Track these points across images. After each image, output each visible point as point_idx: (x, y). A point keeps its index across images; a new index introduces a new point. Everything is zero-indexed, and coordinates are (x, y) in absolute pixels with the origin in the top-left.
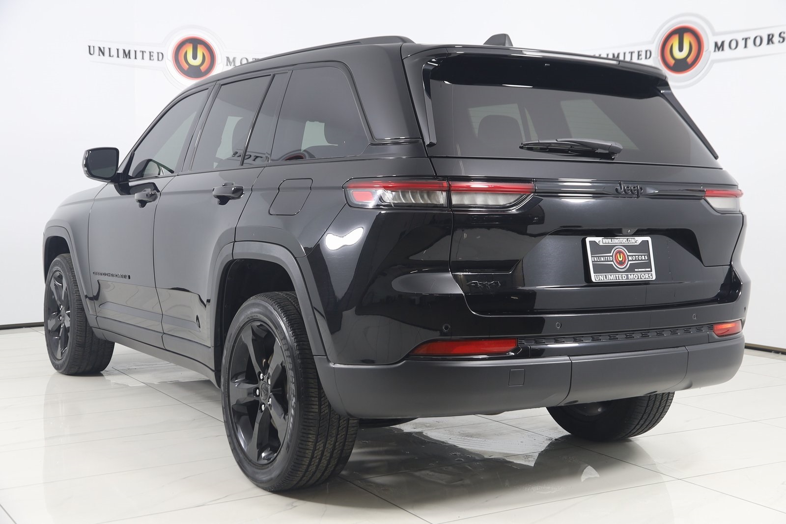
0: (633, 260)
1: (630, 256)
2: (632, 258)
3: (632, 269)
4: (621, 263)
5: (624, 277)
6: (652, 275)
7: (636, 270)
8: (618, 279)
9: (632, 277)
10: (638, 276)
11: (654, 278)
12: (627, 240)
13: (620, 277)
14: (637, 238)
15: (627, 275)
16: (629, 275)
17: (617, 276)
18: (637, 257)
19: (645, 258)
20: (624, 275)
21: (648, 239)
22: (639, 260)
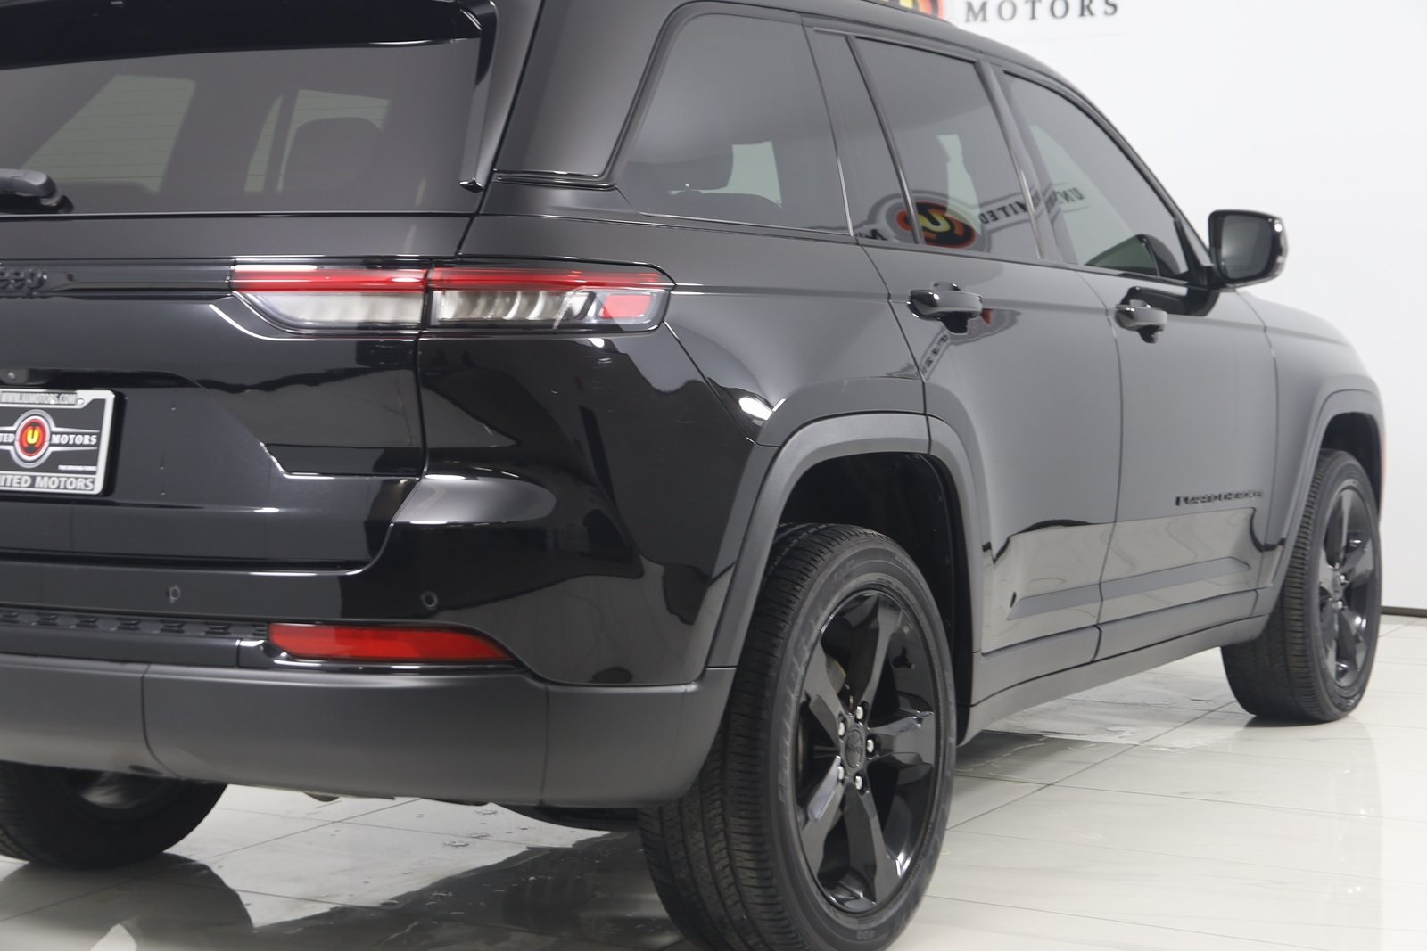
0: (60, 445)
1: (56, 433)
2: (60, 439)
3: (51, 465)
4: (31, 449)
5: (26, 482)
6: (93, 482)
7: (62, 467)
8: (8, 484)
9: (47, 483)
10: (60, 482)
11: (98, 488)
12: (58, 397)
13: (16, 481)
14: (80, 393)
15: (34, 478)
16: (38, 479)
17: (9, 477)
18: (72, 436)
19: (90, 440)
20: (26, 477)
21: (108, 396)
22: (74, 445)
